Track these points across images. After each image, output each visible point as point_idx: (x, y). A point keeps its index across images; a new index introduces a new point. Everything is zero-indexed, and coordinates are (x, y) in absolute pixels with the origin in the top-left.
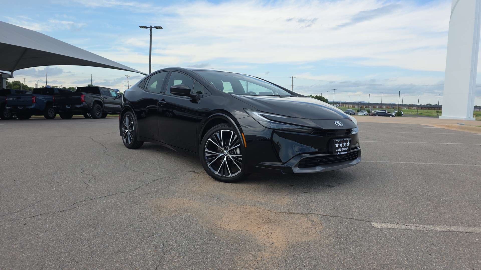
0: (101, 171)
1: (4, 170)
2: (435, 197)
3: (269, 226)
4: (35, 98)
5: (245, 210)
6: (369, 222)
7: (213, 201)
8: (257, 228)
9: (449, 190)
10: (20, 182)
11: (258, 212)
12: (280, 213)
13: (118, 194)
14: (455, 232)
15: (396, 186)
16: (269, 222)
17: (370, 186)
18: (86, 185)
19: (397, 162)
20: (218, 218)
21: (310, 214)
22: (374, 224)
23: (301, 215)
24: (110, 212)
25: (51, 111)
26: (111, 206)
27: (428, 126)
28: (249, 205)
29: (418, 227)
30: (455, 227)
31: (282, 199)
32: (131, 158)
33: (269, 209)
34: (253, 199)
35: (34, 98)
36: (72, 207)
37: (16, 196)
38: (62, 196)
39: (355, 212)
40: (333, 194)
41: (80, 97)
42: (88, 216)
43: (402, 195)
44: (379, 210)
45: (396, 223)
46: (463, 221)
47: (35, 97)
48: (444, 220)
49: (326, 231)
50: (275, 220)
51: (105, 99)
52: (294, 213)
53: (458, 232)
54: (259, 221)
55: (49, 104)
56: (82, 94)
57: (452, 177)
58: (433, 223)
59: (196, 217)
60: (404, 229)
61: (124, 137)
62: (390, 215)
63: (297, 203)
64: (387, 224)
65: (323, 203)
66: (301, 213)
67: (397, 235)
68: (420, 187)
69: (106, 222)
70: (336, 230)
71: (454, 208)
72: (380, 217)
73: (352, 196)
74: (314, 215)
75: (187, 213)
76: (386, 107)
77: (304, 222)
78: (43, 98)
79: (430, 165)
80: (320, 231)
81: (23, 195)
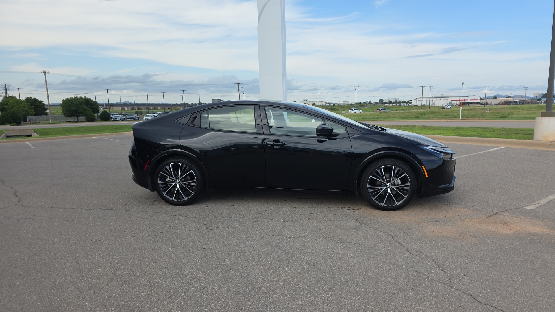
6: (523, 208)
12: (488, 217)
22: (527, 208)
29: (538, 204)
30: (544, 199)
58: (535, 200)
61: (165, 193)
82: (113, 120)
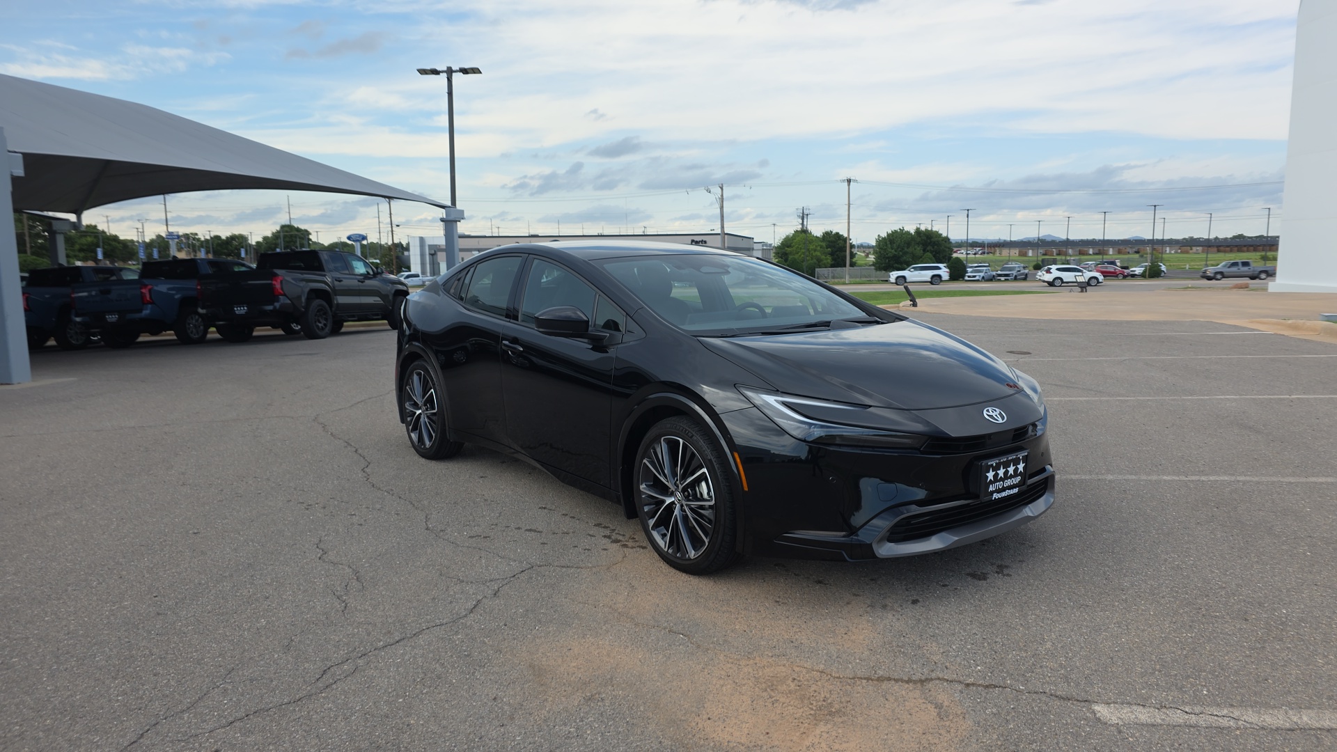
0: (370, 551)
1: (121, 560)
2: (1260, 604)
3: (829, 726)
4: (150, 291)
5: (761, 674)
6: (1087, 703)
7: (674, 644)
8: (798, 734)
9: (1296, 577)
10: (170, 603)
11: (794, 679)
12: (854, 678)
13: (428, 631)
14: (1311, 729)
15: (1154, 570)
16: (826, 712)
17: (1084, 573)
18: (339, 604)
19: (1154, 478)
20: (695, 705)
21: (932, 679)
22: (1101, 710)
23: (907, 685)
24: (417, 696)
25: (193, 324)
26: (419, 677)
27: (1236, 328)
28: (770, 654)
29: (1216, 718)
30: (1312, 713)
31: (854, 630)
32: (437, 494)
33: (822, 667)
34: (778, 632)
35: (147, 290)
36: (320, 685)
37: (171, 654)
38: (288, 647)
39: (1050, 671)
40: (986, 606)
41: (270, 282)
42: (365, 714)
43: (1169, 601)
44: (1112, 659)
45: (1157, 706)
46: (1332, 691)
47: (150, 287)
48: (1284, 687)
49: (977, 740)
50: (842, 705)
51: (336, 283)
52: (889, 679)
53: (1320, 729)
54: (802, 710)
55: (188, 304)
56: (276, 275)
57: (1305, 530)
58: (1256, 702)
59: (638, 706)
60: (1178, 726)
61: (410, 427)
62: (1142, 675)
63: (894, 644)
64: (1135, 707)
65: (961, 640)
66: (907, 679)
67: (1162, 746)
68: (1218, 569)
69: (415, 731)
70: (1002, 735)
71: (1311, 644)
72: (1114, 687)
73: (1038, 612)
74: (942, 684)
75: (614, 690)
76: (1117, 249)
77: (917, 709)
78: (169, 289)
79: (1244, 483)
80: (963, 741)
81: (190, 650)
82: (966, 278)
